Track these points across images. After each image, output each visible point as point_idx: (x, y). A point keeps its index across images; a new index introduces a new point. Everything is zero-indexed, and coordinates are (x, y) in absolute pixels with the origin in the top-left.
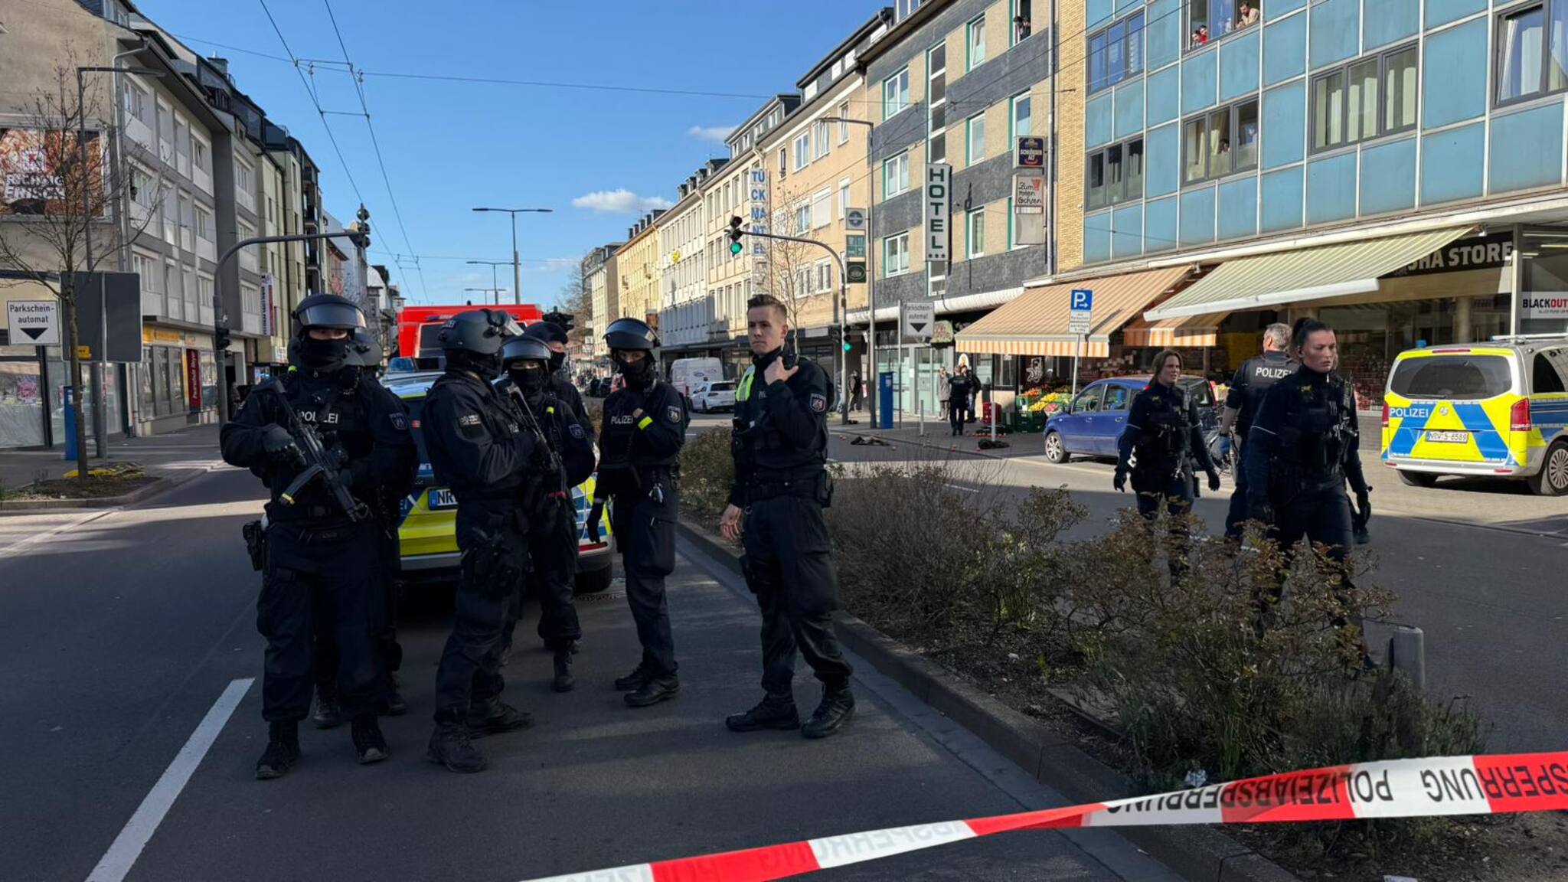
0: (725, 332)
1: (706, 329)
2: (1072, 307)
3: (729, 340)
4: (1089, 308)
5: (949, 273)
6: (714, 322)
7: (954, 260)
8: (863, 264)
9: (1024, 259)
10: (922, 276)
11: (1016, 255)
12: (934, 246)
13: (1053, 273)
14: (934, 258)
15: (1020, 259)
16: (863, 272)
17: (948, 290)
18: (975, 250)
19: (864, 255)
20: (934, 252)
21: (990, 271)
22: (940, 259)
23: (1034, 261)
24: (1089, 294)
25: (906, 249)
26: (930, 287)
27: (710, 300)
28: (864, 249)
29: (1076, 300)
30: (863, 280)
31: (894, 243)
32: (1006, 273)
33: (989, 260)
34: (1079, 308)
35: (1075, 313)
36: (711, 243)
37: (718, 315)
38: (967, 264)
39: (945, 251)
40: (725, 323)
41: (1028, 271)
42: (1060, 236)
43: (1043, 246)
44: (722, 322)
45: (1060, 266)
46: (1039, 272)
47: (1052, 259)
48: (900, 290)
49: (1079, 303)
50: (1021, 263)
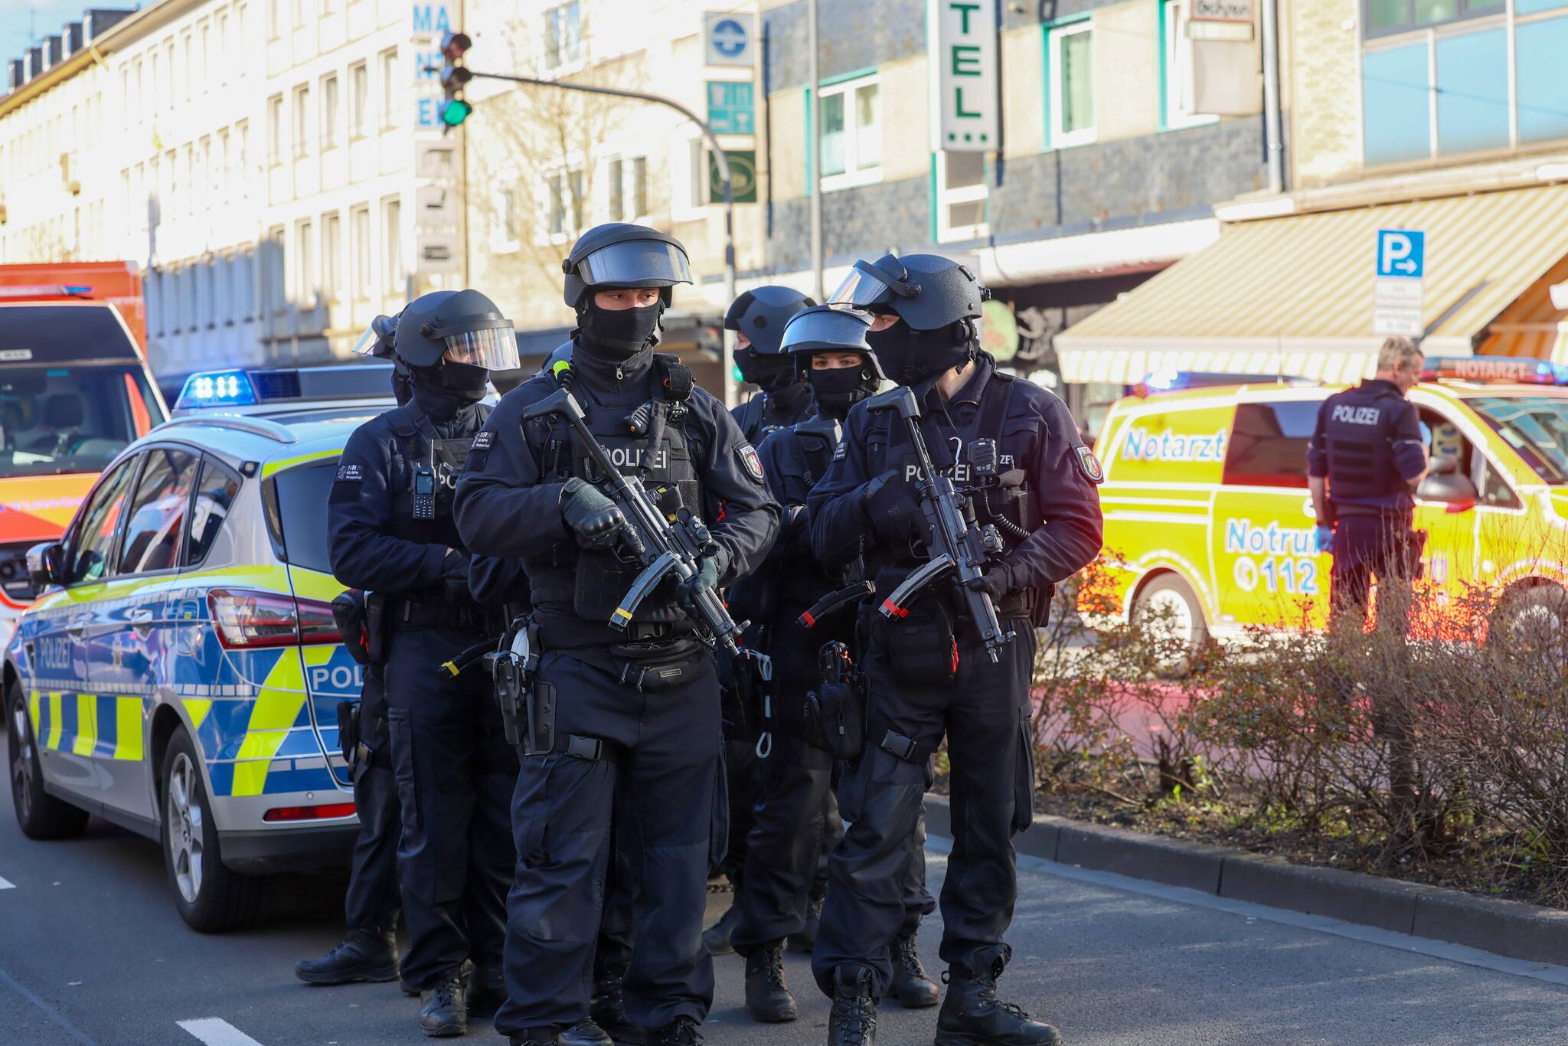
0: (320, 337)
1: (255, 332)
2: (1380, 272)
3: (332, 360)
4: (1418, 273)
5: (999, 181)
6: (284, 310)
7: (1010, 151)
8: (750, 156)
9: (1204, 150)
10: (919, 188)
11: (1182, 139)
12: (961, 113)
13: (1284, 188)
14: (960, 145)
15: (1194, 151)
16: (750, 176)
17: (997, 226)
18: (1068, 122)
19: (750, 132)
20: (962, 126)
21: (1114, 178)
22: (976, 145)
23: (1235, 157)
24: (1417, 240)
25: (867, 116)
26: (943, 216)
27: (271, 251)
28: (751, 115)
29: (1389, 255)
30: (750, 197)
31: (836, 100)
32: (1157, 184)
33: (1111, 152)
34: (1396, 272)
35: (1388, 286)
36: (277, 99)
37: (297, 288)
38: (1052, 160)
39: (989, 124)
40: (321, 310)
41: (1215, 180)
42: (1300, 97)
43: (1258, 120)
44: (307, 313)
45: (1301, 170)
46: (1248, 181)
47: (1282, 151)
48: (857, 224)
49: (1394, 262)
50: (1198, 161)
